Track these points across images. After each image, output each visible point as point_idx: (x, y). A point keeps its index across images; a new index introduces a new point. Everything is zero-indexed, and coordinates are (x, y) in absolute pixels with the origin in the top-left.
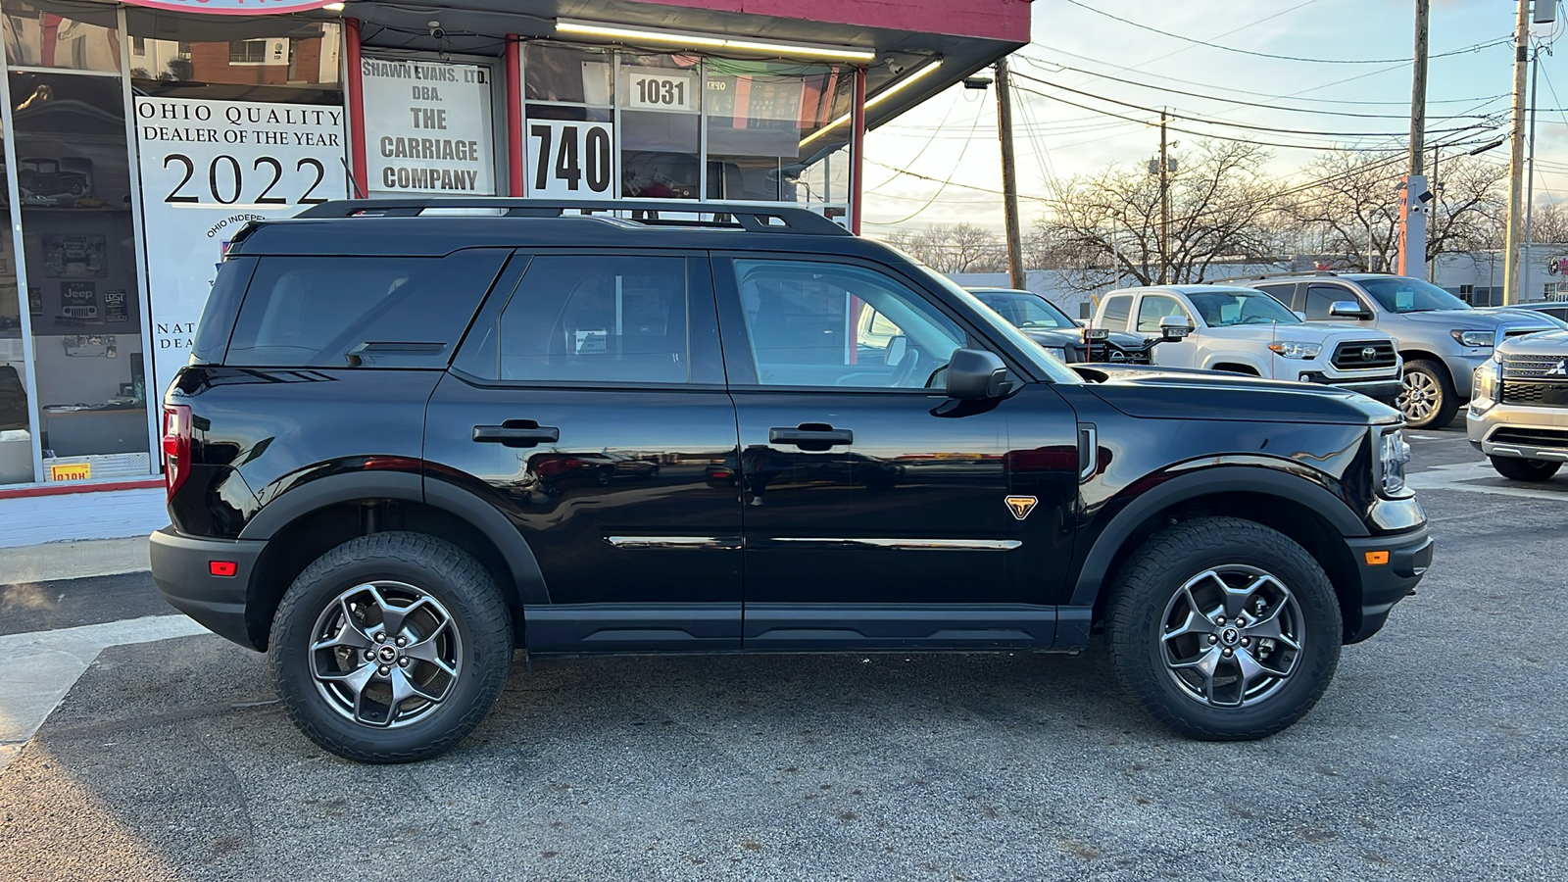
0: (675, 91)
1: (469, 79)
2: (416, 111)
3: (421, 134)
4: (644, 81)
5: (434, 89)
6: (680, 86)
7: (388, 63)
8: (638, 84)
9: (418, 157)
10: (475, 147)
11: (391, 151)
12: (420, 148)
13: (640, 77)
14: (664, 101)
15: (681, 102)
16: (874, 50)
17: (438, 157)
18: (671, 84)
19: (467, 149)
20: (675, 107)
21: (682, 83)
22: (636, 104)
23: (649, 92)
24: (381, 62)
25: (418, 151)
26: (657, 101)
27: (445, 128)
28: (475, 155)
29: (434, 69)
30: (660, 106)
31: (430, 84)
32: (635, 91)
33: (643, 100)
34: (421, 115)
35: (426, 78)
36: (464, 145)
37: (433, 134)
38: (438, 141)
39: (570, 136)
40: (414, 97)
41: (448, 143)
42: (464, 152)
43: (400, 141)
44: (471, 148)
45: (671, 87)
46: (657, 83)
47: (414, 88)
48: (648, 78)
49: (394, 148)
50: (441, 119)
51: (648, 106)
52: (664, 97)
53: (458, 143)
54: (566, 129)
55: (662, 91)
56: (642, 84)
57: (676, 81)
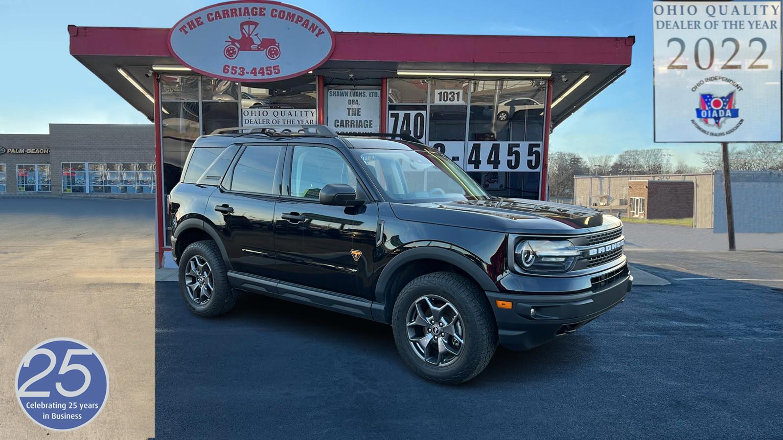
0: (456, 96)
1: (371, 95)
2: (349, 109)
3: (350, 118)
4: (441, 92)
5: (357, 100)
6: (458, 94)
7: (339, 91)
8: (439, 94)
9: (349, 127)
10: (372, 122)
11: (338, 125)
12: (350, 124)
13: (439, 91)
14: (450, 100)
15: (458, 100)
16: (551, 72)
17: (357, 127)
18: (454, 93)
19: (368, 123)
20: (455, 102)
21: (459, 92)
22: (437, 102)
23: (443, 96)
24: (337, 91)
25: (349, 125)
26: (447, 100)
27: (360, 115)
28: (372, 126)
29: (357, 92)
30: (449, 103)
31: (355, 98)
32: (437, 97)
33: (440, 100)
34: (351, 110)
35: (354, 96)
36: (367, 122)
37: (355, 118)
38: (357, 121)
39: (407, 117)
40: (349, 104)
41: (361, 121)
42: (367, 125)
43: (342, 121)
44: (370, 123)
45: (454, 95)
46: (447, 93)
47: (349, 100)
48: (443, 91)
49: (339, 124)
50: (359, 112)
51: (443, 103)
52: (450, 98)
53: (364, 121)
54: (405, 114)
55: (450, 96)
56: (440, 94)
57: (456, 91)
